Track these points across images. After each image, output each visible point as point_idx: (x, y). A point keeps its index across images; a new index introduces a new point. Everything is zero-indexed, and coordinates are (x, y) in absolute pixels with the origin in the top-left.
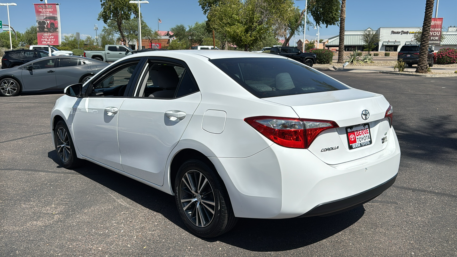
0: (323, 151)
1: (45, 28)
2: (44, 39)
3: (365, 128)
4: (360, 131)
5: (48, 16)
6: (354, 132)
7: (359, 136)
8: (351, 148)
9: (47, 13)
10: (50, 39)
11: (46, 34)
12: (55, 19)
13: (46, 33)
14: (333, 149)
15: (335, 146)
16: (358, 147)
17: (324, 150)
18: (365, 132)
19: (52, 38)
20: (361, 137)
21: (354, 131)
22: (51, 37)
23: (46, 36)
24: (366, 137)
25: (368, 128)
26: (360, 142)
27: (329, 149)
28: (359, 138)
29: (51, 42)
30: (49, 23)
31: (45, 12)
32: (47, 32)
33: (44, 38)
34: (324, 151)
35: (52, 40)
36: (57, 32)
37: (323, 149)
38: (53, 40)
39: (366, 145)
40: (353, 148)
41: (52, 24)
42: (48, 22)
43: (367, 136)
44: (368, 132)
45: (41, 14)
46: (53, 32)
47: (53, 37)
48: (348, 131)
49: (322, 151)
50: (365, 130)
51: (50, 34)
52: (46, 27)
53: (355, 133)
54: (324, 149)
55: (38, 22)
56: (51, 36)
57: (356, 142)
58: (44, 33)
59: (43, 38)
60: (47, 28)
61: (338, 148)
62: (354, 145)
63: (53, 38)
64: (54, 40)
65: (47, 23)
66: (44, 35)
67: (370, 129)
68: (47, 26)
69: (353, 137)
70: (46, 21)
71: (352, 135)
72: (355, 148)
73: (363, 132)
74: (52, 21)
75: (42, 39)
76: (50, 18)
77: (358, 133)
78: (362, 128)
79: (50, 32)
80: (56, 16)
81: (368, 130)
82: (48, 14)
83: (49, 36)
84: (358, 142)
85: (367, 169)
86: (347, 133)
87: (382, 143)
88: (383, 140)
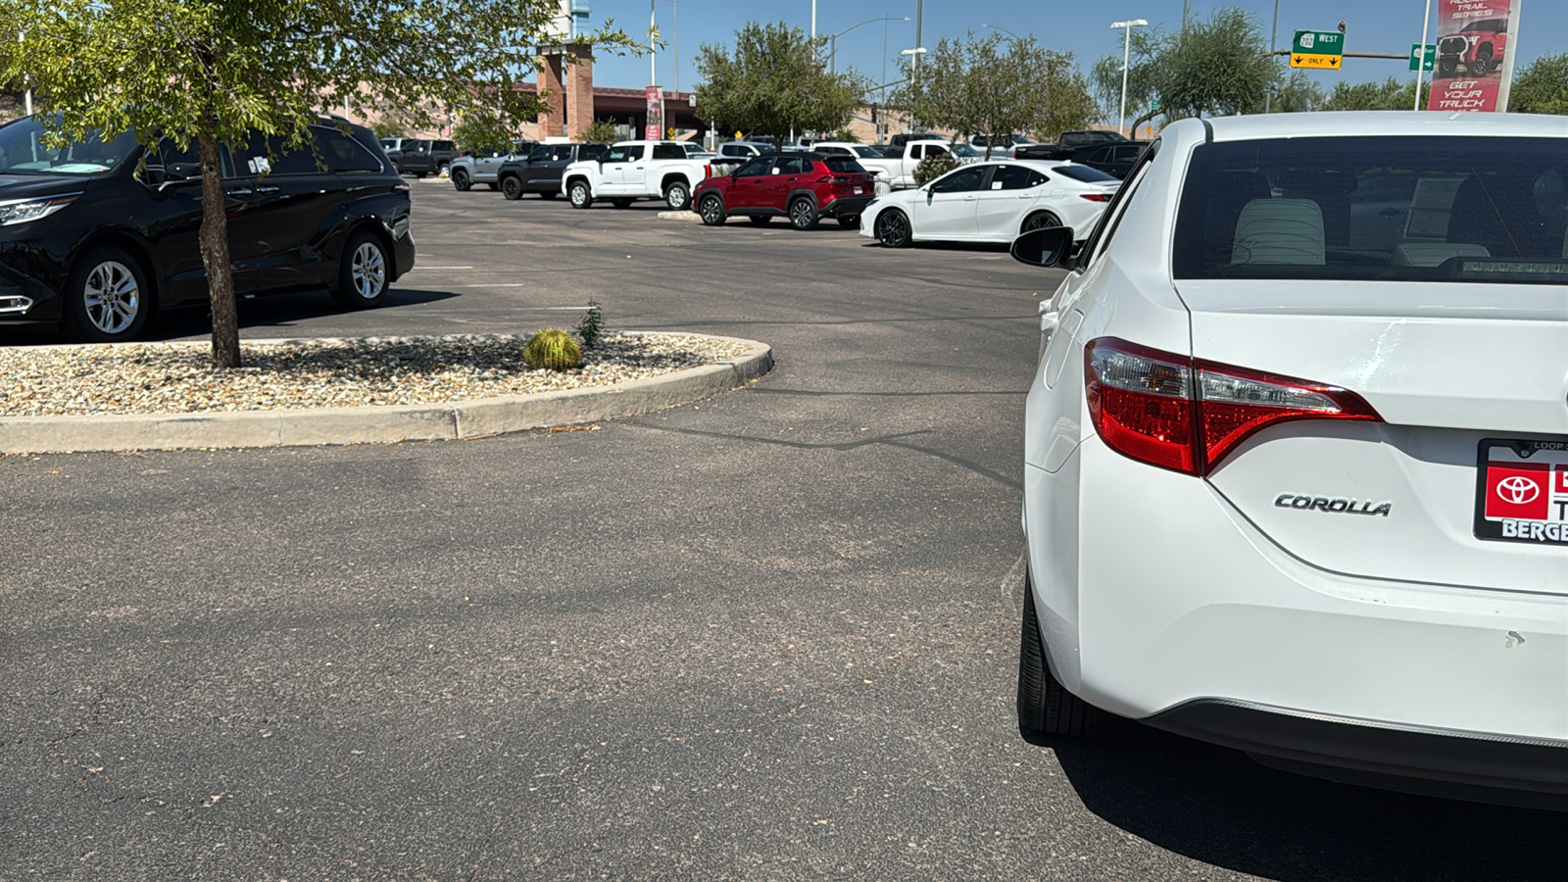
0: (1287, 505)
1: (1461, 63)
2: (1448, 102)
5: (1476, 20)
6: (1548, 470)
8: (1486, 530)
9: (1474, 10)
10: (1470, 98)
11: (1459, 84)
12: (1499, 27)
13: (1460, 79)
14: (1351, 510)
15: (1369, 500)
16: (1548, 541)
17: (1295, 502)
19: (1475, 97)
21: (1548, 465)
22: (1471, 94)
23: (1458, 89)
27: (1327, 506)
30: (1474, 44)
31: (1469, 7)
32: (1464, 75)
33: (1450, 98)
34: (1295, 504)
35: (1472, 103)
36: (1497, 75)
37: (1290, 497)
38: (1476, 102)
40: (1505, 533)
41: (1485, 48)
42: (1474, 40)
45: (1457, 15)
46: (1483, 76)
47: (1479, 93)
48: (1491, 458)
49: (1279, 502)
51: (1473, 83)
52: (1462, 58)
53: (1552, 475)
54: (1296, 495)
55: (1441, 41)
56: (1475, 88)
57: (1545, 517)
58: (1452, 80)
59: (1447, 95)
60: (1465, 64)
61: (1384, 510)
62: (1511, 525)
63: (1478, 95)
64: (1481, 104)
65: (1470, 43)
66: (1451, 87)
68: (1465, 55)
69: (1523, 489)
70: (1468, 36)
71: (1518, 480)
72: (1516, 539)
74: (1488, 36)
75: (1443, 102)
76: (1482, 26)
79: (1474, 76)
80: (1505, 16)
82: (1477, 14)
83: (1467, 91)
84: (1562, 518)
85: (1521, 640)
86: (1482, 463)
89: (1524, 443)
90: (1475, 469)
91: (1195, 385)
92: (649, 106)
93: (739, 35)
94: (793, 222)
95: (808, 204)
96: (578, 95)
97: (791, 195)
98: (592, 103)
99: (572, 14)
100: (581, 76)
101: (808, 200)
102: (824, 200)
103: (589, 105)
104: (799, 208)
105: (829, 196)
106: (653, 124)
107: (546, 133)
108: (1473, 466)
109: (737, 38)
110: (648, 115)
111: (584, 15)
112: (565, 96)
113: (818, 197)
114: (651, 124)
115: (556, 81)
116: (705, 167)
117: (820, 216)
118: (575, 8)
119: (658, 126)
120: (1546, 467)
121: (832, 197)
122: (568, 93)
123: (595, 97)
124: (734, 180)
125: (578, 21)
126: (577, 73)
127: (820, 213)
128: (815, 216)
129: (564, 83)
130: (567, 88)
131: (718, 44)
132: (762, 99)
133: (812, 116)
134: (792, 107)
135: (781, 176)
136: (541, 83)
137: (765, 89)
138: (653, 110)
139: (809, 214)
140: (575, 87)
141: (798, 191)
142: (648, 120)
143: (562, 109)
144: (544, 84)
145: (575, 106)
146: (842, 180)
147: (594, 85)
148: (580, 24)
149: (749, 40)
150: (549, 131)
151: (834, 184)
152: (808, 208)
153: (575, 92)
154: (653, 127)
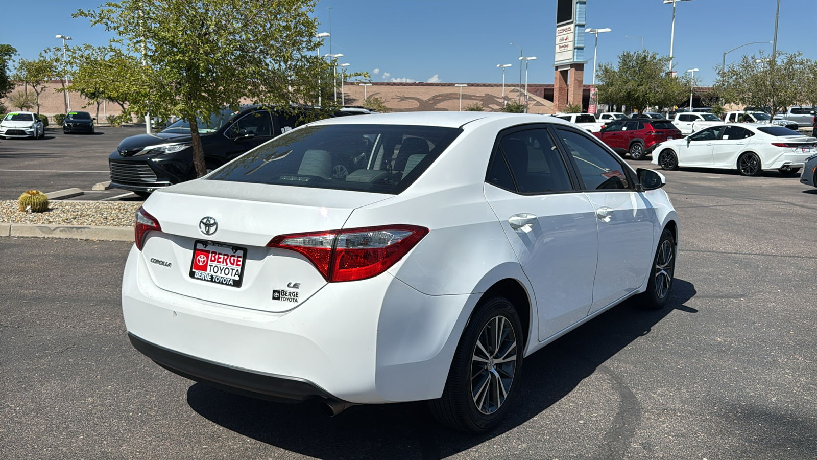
3: (236, 254)
4: (222, 256)
6: (209, 253)
7: (216, 262)
14: (163, 264)
15: (167, 261)
16: (205, 280)
18: (232, 261)
20: (218, 266)
24: (231, 271)
25: (242, 256)
26: (214, 274)
27: (159, 262)
28: (214, 265)
34: (154, 262)
37: (153, 259)
39: (222, 283)
40: (195, 276)
43: (233, 269)
44: (240, 263)
48: (197, 248)
49: (151, 261)
50: (232, 258)
53: (210, 255)
57: (206, 271)
61: (170, 265)
62: (198, 273)
67: (247, 261)
69: (203, 260)
71: (202, 256)
72: (197, 278)
73: (228, 260)
77: (217, 257)
78: (230, 252)
81: (241, 259)
84: (210, 271)
85: (176, 315)
86: (195, 249)
87: (274, 298)
88: (277, 294)
89: (205, 243)
90: (192, 252)
92: (591, 95)
93: (620, 58)
94: (631, 155)
95: (640, 146)
96: (574, 90)
97: (631, 142)
98: (582, 93)
99: (575, 48)
100: (577, 80)
101: (640, 144)
102: (649, 144)
103: (580, 94)
104: (635, 148)
105: (651, 142)
106: (592, 104)
107: (556, 110)
108: (191, 250)
109: (619, 60)
110: (590, 99)
111: (582, 48)
112: (568, 90)
113: (645, 142)
114: (591, 104)
115: (564, 83)
116: (602, 126)
117: (646, 152)
118: (576, 45)
119: (595, 105)
120: (209, 252)
121: (653, 142)
122: (569, 89)
123: (584, 90)
124: (603, 133)
125: (577, 52)
126: (575, 79)
127: (646, 151)
128: (643, 152)
129: (568, 83)
130: (569, 86)
132: (628, 91)
133: (657, 99)
134: (647, 94)
135: (628, 131)
136: (556, 85)
137: (630, 86)
138: (593, 97)
139: (640, 152)
140: (573, 86)
141: (635, 139)
142: (590, 102)
143: (566, 97)
144: (558, 85)
145: (572, 96)
146: (660, 133)
147: (584, 83)
148: (579, 54)
149: (626, 58)
150: (558, 109)
151: (654, 135)
152: (640, 148)
153: (573, 88)
154: (592, 106)
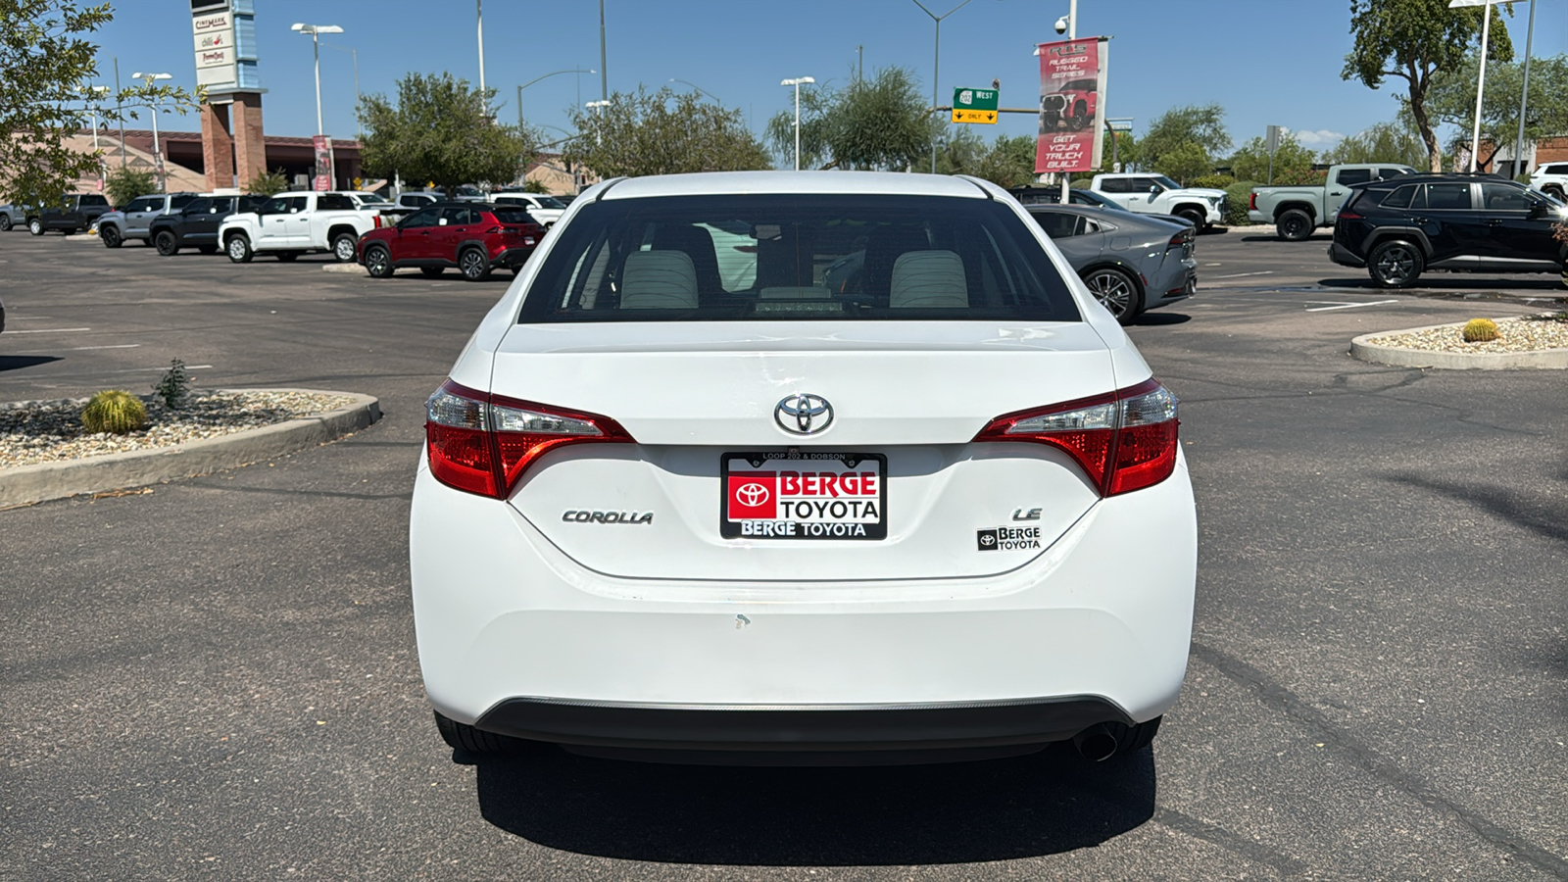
0: (571, 520)
1: (1061, 119)
2: (1053, 155)
3: (859, 469)
4: (817, 480)
5: (1071, 80)
6: (775, 476)
7: (800, 494)
8: (730, 531)
9: (1069, 71)
10: (1070, 151)
11: (1061, 139)
12: (1090, 86)
13: (1062, 133)
14: (622, 521)
15: (635, 511)
16: (777, 536)
17: (578, 516)
18: (850, 487)
19: (1074, 150)
20: (811, 502)
21: (775, 472)
22: (1071, 147)
23: (1060, 143)
24: (850, 508)
25: (877, 472)
26: (799, 520)
27: (602, 519)
28: (797, 502)
29: (1070, 163)
30: (1071, 101)
31: (1065, 68)
32: (1065, 130)
33: (1054, 151)
34: (577, 519)
35: (1073, 155)
36: (1091, 129)
37: (574, 513)
38: (1076, 154)
39: (833, 536)
40: (744, 532)
41: (1080, 104)
42: (1071, 98)
43: (855, 504)
44: (876, 486)
45: (1055, 76)
46: (1079, 131)
47: (1078, 146)
48: (730, 469)
49: (565, 518)
50: (847, 480)
51: (1072, 137)
52: (1062, 115)
53: (779, 480)
54: (579, 511)
55: (1044, 99)
56: (1075, 141)
57: (774, 516)
58: (1054, 134)
59: (1052, 148)
60: (1066, 119)
61: (648, 518)
62: (749, 525)
63: (1077, 148)
64: (1080, 156)
65: (1068, 101)
66: (1055, 141)
67: (889, 480)
68: (1065, 112)
69: (756, 494)
70: (1066, 94)
71: (753, 486)
72: (752, 536)
73: (837, 486)
74: (1082, 94)
75: (1048, 155)
76: (1077, 85)
77: (800, 481)
78: (839, 467)
79: (1074, 131)
80: (1095, 77)
81: (877, 479)
82: (1072, 74)
83: (1068, 144)
84: (787, 516)
85: (747, 622)
86: (725, 473)
87: (982, 547)
88: (988, 539)
89: (756, 454)
90: (719, 479)
91: (491, 417)
92: (318, 156)
93: (400, 85)
94: (464, 273)
95: (478, 254)
96: (247, 145)
97: (460, 246)
98: (264, 153)
99: (239, 61)
100: (251, 125)
101: (479, 251)
102: (496, 251)
103: (260, 155)
104: (469, 259)
105: (499, 247)
106: (322, 174)
107: (214, 185)
108: (717, 476)
109: (399, 88)
110: (317, 164)
111: (252, 63)
112: (233, 145)
113: (488, 247)
114: (320, 174)
115: (223, 130)
116: (374, 218)
117: (491, 266)
118: (240, 56)
119: (328, 176)
120: (773, 474)
121: (503, 247)
122: (237, 143)
123: (266, 146)
124: (400, 231)
125: (244, 69)
126: (246, 122)
127: (491, 263)
128: (487, 266)
129: (232, 132)
130: (236, 138)
131: (379, 95)
132: (427, 150)
133: (482, 167)
134: (460, 157)
135: (450, 226)
136: (207, 133)
137: (430, 140)
138: (322, 160)
139: (481, 265)
140: (244, 137)
141: (468, 242)
142: (317, 171)
143: (231, 159)
144: (210, 133)
145: (244, 156)
146: (512, 231)
147: (266, 133)
148: (248, 72)
149: (414, 88)
150: (217, 182)
151: (503, 234)
152: (479, 259)
153: (244, 142)
154: (322, 177)
